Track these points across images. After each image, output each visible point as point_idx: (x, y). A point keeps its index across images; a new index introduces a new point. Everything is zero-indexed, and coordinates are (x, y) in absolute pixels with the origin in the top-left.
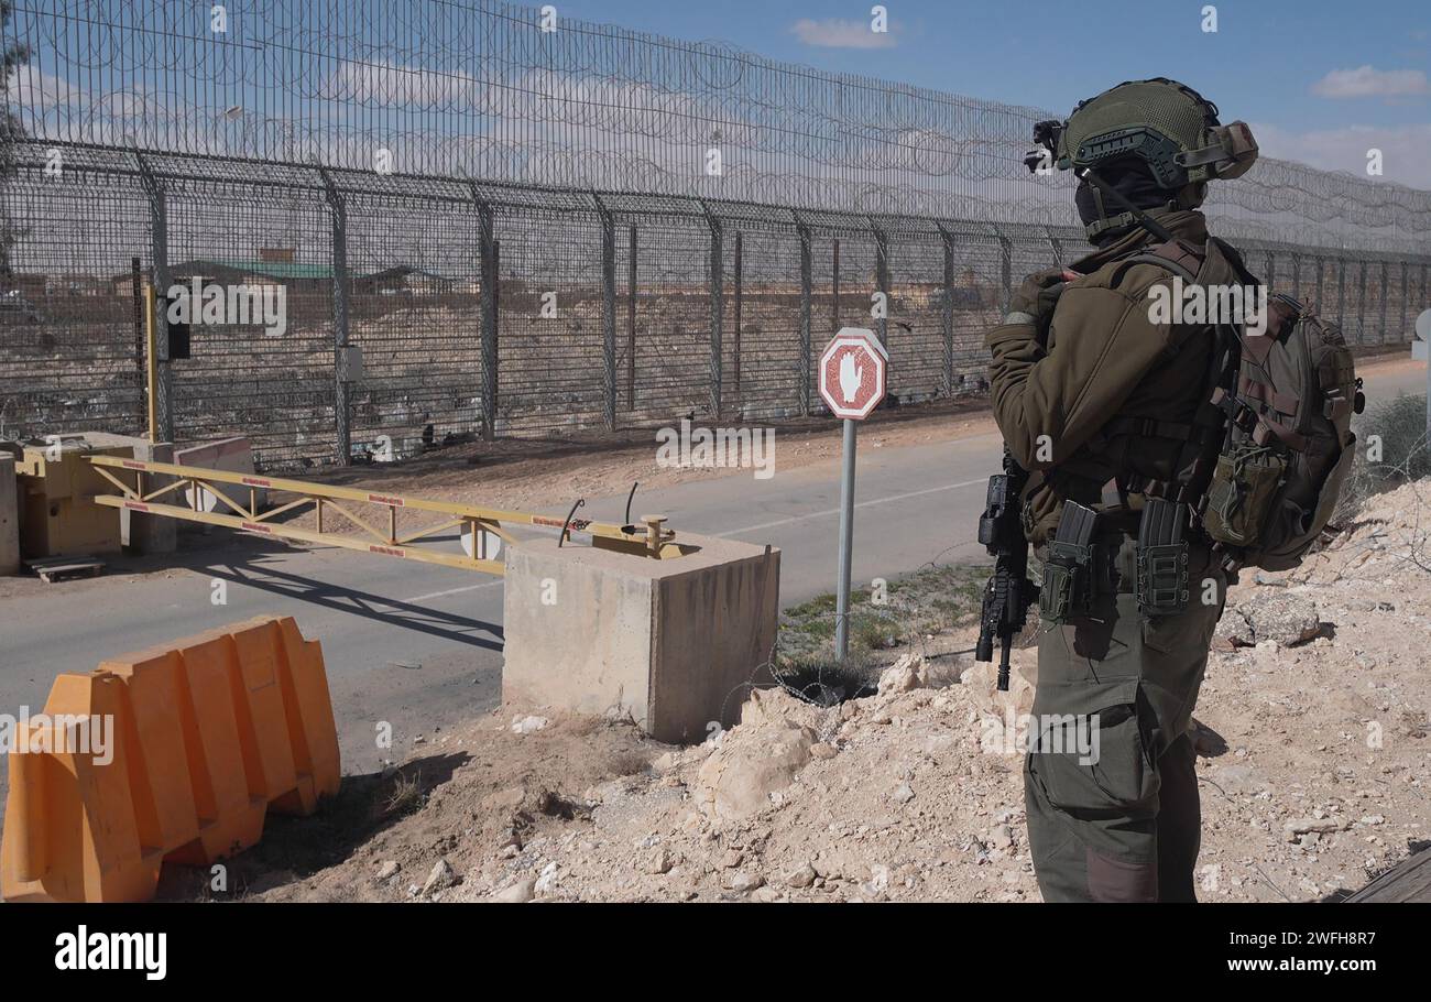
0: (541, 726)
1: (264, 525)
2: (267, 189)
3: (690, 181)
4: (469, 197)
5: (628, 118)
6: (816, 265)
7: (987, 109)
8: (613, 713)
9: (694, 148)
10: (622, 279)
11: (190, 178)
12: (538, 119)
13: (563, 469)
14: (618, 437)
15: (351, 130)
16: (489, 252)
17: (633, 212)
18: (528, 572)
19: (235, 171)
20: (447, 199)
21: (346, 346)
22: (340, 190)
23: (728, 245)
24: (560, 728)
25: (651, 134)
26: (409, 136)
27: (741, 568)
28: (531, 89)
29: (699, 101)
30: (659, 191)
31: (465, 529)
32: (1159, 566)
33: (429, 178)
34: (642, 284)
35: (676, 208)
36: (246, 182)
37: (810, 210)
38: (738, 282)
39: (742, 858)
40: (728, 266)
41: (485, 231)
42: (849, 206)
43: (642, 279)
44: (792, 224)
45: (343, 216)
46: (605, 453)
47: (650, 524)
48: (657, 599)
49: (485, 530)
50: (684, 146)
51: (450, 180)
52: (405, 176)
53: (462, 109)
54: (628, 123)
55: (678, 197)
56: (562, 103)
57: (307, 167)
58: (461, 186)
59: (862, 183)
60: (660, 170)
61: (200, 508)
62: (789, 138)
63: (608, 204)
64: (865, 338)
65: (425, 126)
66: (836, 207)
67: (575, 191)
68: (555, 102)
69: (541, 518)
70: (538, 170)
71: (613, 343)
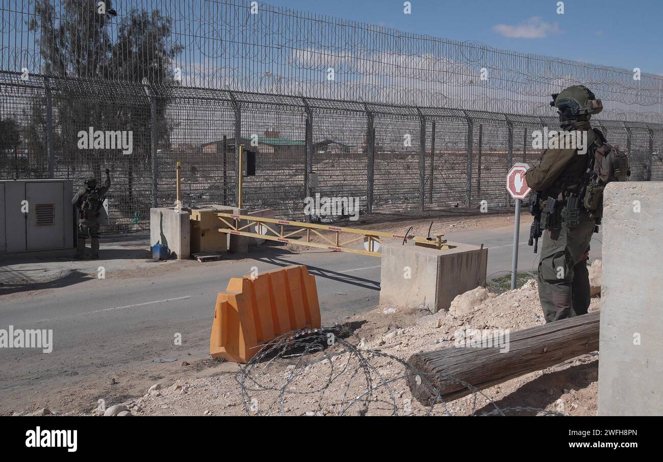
0: (394, 312)
1: (286, 239)
2: (281, 107)
3: (459, 102)
4: (364, 110)
5: (432, 75)
6: (515, 139)
7: (596, 68)
8: (421, 307)
9: (461, 88)
10: (428, 145)
11: (250, 102)
12: (394, 76)
13: (401, 226)
14: (425, 214)
15: (316, 82)
16: (371, 134)
17: (434, 116)
18: (391, 253)
19: (267, 100)
20: (355, 110)
21: (311, 173)
22: (311, 107)
23: (476, 130)
24: (401, 313)
25: (442, 82)
26: (339, 84)
27: (472, 254)
28: (391, 63)
29: (464, 67)
30: (445, 107)
31: (366, 240)
32: (571, 214)
33: (347, 102)
34: (437, 147)
35: (452, 114)
36: (273, 104)
37: (513, 115)
38: (480, 146)
39: (463, 323)
40: (476, 139)
41: (370, 124)
42: (531, 113)
43: (437, 145)
44: (504, 121)
45: (312, 118)
46: (419, 220)
47: (438, 237)
48: (439, 263)
49: (373, 240)
50: (457, 87)
51: (356, 102)
52: (337, 101)
53: (362, 72)
54: (432, 77)
55: (454, 109)
56: (404, 69)
57: (297, 97)
58: (361, 105)
59: (537, 102)
60: (446, 97)
61: (260, 233)
62: (504, 83)
63: (423, 112)
64: (524, 167)
65: (346, 80)
66: (525, 113)
67: (409, 107)
68: (402, 68)
69: (396, 235)
70: (393, 98)
71: (424, 173)
